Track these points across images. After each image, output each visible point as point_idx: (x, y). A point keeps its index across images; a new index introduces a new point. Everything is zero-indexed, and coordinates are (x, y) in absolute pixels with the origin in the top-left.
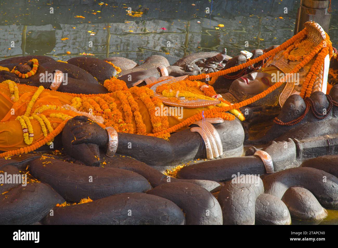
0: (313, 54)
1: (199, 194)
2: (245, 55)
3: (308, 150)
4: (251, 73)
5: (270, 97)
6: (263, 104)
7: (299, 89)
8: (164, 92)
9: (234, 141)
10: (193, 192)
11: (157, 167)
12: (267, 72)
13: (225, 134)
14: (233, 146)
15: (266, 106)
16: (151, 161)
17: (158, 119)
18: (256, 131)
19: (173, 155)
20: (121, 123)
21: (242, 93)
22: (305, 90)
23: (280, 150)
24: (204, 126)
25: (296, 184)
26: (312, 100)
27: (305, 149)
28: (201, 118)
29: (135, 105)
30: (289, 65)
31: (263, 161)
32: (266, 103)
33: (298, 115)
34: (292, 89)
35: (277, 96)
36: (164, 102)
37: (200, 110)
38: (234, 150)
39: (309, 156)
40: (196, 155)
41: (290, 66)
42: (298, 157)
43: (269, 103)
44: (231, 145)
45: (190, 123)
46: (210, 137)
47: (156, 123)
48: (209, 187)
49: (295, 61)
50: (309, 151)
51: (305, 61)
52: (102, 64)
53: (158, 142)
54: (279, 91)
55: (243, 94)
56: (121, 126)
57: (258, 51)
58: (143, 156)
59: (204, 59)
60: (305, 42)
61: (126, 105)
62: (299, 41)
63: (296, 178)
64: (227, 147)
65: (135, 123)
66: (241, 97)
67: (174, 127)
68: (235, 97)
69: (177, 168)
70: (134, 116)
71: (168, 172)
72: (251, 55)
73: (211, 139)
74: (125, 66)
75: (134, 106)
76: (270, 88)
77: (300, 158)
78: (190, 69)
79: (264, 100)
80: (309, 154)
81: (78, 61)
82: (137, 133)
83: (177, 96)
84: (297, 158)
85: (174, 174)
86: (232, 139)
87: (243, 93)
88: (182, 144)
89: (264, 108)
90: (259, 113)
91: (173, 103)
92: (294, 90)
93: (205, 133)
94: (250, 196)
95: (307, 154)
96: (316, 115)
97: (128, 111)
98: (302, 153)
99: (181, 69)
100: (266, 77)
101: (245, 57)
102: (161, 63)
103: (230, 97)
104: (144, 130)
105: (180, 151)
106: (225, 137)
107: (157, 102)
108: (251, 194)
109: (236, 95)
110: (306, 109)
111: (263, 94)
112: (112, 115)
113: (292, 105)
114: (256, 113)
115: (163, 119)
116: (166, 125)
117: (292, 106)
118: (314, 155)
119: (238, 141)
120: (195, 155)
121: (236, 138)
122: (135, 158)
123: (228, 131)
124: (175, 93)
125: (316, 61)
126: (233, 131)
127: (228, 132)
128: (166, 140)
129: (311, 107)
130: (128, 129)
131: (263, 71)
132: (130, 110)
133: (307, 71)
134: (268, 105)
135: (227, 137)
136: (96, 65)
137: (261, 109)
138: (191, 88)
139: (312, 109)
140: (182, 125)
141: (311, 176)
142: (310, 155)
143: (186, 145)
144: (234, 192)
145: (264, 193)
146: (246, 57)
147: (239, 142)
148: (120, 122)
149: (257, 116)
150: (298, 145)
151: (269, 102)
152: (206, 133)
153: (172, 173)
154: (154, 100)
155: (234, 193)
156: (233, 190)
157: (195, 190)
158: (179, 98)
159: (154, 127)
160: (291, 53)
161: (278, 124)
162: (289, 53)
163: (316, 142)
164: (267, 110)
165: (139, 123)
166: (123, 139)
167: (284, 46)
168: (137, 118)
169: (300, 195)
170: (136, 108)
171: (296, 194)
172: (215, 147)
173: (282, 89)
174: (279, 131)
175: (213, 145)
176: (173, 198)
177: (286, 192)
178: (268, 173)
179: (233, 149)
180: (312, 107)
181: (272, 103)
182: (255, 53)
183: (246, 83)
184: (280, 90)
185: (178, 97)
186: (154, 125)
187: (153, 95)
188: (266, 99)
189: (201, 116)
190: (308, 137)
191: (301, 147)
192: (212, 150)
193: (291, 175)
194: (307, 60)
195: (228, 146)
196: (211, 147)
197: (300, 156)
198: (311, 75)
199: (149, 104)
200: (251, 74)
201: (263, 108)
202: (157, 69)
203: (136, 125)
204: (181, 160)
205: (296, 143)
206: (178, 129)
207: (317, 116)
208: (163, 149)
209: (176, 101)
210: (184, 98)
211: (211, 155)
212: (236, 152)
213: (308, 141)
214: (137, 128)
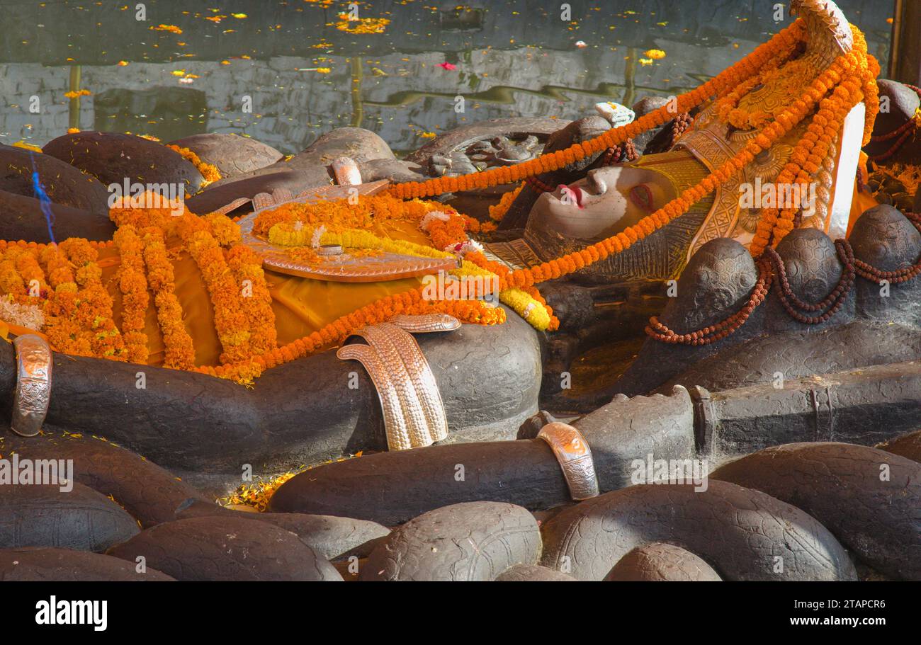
0: (804, 104)
1: (270, 557)
2: (608, 117)
3: (738, 426)
4: (594, 170)
5: (657, 253)
6: (632, 274)
7: (750, 224)
8: (275, 230)
9: (492, 395)
10: (251, 548)
11: (207, 477)
12: (652, 168)
13: (456, 367)
14: (487, 412)
15: (640, 284)
16: (182, 455)
17: (237, 319)
18: (599, 368)
19: (265, 437)
20: (101, 327)
21: (558, 239)
22: (768, 227)
23: (630, 421)
24: (383, 340)
25: (660, 536)
26: (780, 258)
27: (727, 421)
28: (385, 316)
29: (164, 269)
30: (733, 142)
31: (558, 457)
32: (642, 271)
33: (726, 309)
34: (732, 225)
35: (681, 248)
36: (267, 262)
37: (387, 291)
38: (492, 425)
39: (746, 445)
40: (352, 440)
41: (733, 147)
42: (703, 448)
43: (652, 270)
44: (480, 406)
45: (348, 333)
46: (397, 378)
47: (229, 332)
48: (338, 538)
49: (748, 131)
50: (743, 430)
51: (774, 127)
52: (149, 154)
53: (206, 390)
54: (688, 232)
55: (563, 240)
56: (102, 338)
57: (655, 103)
58: (148, 438)
59: (500, 138)
60: (793, 66)
61: (131, 270)
62: (777, 62)
63: (659, 515)
64: (466, 415)
65: (157, 332)
66: (555, 251)
67: (292, 345)
68: (536, 250)
69: (277, 481)
70: (154, 307)
71: (245, 494)
72: (630, 116)
73: (400, 385)
74: (237, 162)
75: (156, 273)
76: (647, 218)
77: (707, 452)
78: (438, 167)
79: (635, 260)
80: (745, 440)
81: (73, 143)
82: (163, 362)
83: (316, 244)
84: (698, 453)
85: (261, 501)
86: (480, 385)
87: (561, 238)
88: (297, 398)
89: (636, 288)
90: (615, 306)
91: (300, 264)
92: (735, 228)
93: (383, 363)
94: (458, 569)
95: (736, 441)
96: (791, 309)
97: (135, 290)
98: (715, 435)
99: (411, 169)
100: (646, 184)
101: (607, 123)
102: (353, 150)
103: (521, 253)
104: (186, 357)
105: (291, 423)
106: (455, 380)
107: (239, 261)
108: (466, 560)
109: (539, 247)
110: (755, 288)
111: (621, 239)
112: (76, 304)
113: (705, 272)
114: (606, 305)
115: (255, 318)
116: (264, 340)
117: (704, 277)
118: (764, 442)
119: (506, 395)
120: (348, 438)
121: (497, 383)
122: (118, 440)
123: (470, 358)
124: (310, 232)
125: (810, 126)
126: (489, 360)
127: (470, 362)
128: (245, 386)
129: (773, 281)
130: (126, 351)
131: (637, 166)
132: (140, 288)
133: (780, 161)
134: (650, 280)
135: (463, 380)
136: (129, 157)
137: (621, 294)
138: (389, 221)
139: (778, 287)
140: (319, 338)
141: (712, 509)
142: (750, 442)
143: (313, 404)
144: (406, 554)
145: (539, 564)
146: (612, 124)
147: (509, 399)
148: (97, 325)
149: (608, 315)
150: (702, 406)
151: (654, 269)
152: (387, 364)
153: (256, 498)
154: (233, 256)
155: (403, 558)
156: (402, 547)
157: (259, 544)
158: (322, 249)
159: (223, 344)
160: (743, 103)
161: (659, 340)
162: (737, 104)
163: (768, 398)
164: (646, 297)
165: (170, 332)
166: (70, 377)
167: (725, 79)
168: (163, 315)
169: (658, 572)
170: (164, 282)
171: (648, 570)
172: (417, 413)
173: (699, 223)
174: (664, 364)
175: (408, 405)
176: (182, 568)
177: (619, 561)
178: (575, 499)
179: (488, 421)
180: (777, 282)
181: (663, 270)
182: (643, 108)
183: (576, 204)
184: (690, 227)
185: (318, 247)
186: (225, 339)
187: (235, 239)
188: (640, 260)
189: (383, 310)
190: (755, 382)
191: (714, 415)
192: (403, 421)
193: (642, 506)
194: (782, 123)
195: (470, 410)
196: (403, 413)
197: (707, 446)
198: (790, 174)
199: (212, 269)
200: (592, 174)
201: (632, 290)
202: (326, 169)
203: (163, 338)
204: (297, 456)
205: (696, 399)
206: (303, 351)
207: (795, 312)
208: (222, 413)
209: (308, 259)
210: (339, 249)
211: (401, 440)
212: (499, 432)
213: (743, 394)
214: (165, 346)
